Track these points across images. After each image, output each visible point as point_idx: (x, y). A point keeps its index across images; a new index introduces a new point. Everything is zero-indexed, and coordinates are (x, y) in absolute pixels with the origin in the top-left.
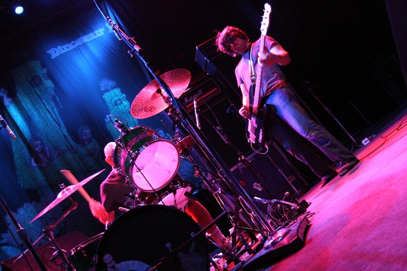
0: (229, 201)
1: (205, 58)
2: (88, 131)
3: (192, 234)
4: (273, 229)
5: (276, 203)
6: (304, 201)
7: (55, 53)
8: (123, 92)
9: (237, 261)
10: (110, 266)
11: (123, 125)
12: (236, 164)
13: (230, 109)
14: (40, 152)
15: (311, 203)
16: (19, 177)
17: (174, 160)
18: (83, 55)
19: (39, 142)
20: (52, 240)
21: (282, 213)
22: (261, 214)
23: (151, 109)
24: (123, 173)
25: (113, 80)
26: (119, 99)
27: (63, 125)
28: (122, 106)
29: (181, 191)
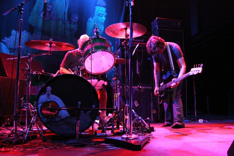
0: (119, 100)
1: (157, 26)
2: (77, 18)
3: (93, 106)
6: (153, 128)
8: (106, 11)
9: (103, 131)
10: (48, 93)
11: (98, 33)
13: (151, 59)
14: (49, 12)
15: (155, 131)
16: (31, 16)
17: (109, 66)
19: (51, 6)
20: (30, 61)
21: (139, 125)
23: (116, 34)
24: (82, 55)
26: (102, 14)
27: (68, 7)
28: (101, 18)
29: (102, 82)
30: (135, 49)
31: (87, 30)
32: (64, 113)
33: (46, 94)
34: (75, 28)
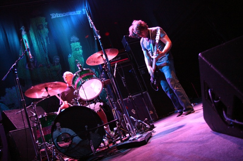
0: (118, 114)
1: (127, 43)
2: (58, 59)
3: (98, 125)
4: (135, 133)
5: (140, 122)
6: (153, 125)
7: (54, 16)
8: (81, 45)
9: (114, 143)
12: (126, 98)
14: (32, 62)
15: (156, 127)
17: (99, 89)
18: (67, 21)
20: (35, 109)
21: (141, 127)
22: (132, 125)
25: (78, 37)
26: (78, 48)
27: (47, 52)
28: (79, 52)
29: (98, 104)
30: (115, 68)
31: (70, 66)
32: (77, 139)
33: (57, 129)
34: (60, 67)
